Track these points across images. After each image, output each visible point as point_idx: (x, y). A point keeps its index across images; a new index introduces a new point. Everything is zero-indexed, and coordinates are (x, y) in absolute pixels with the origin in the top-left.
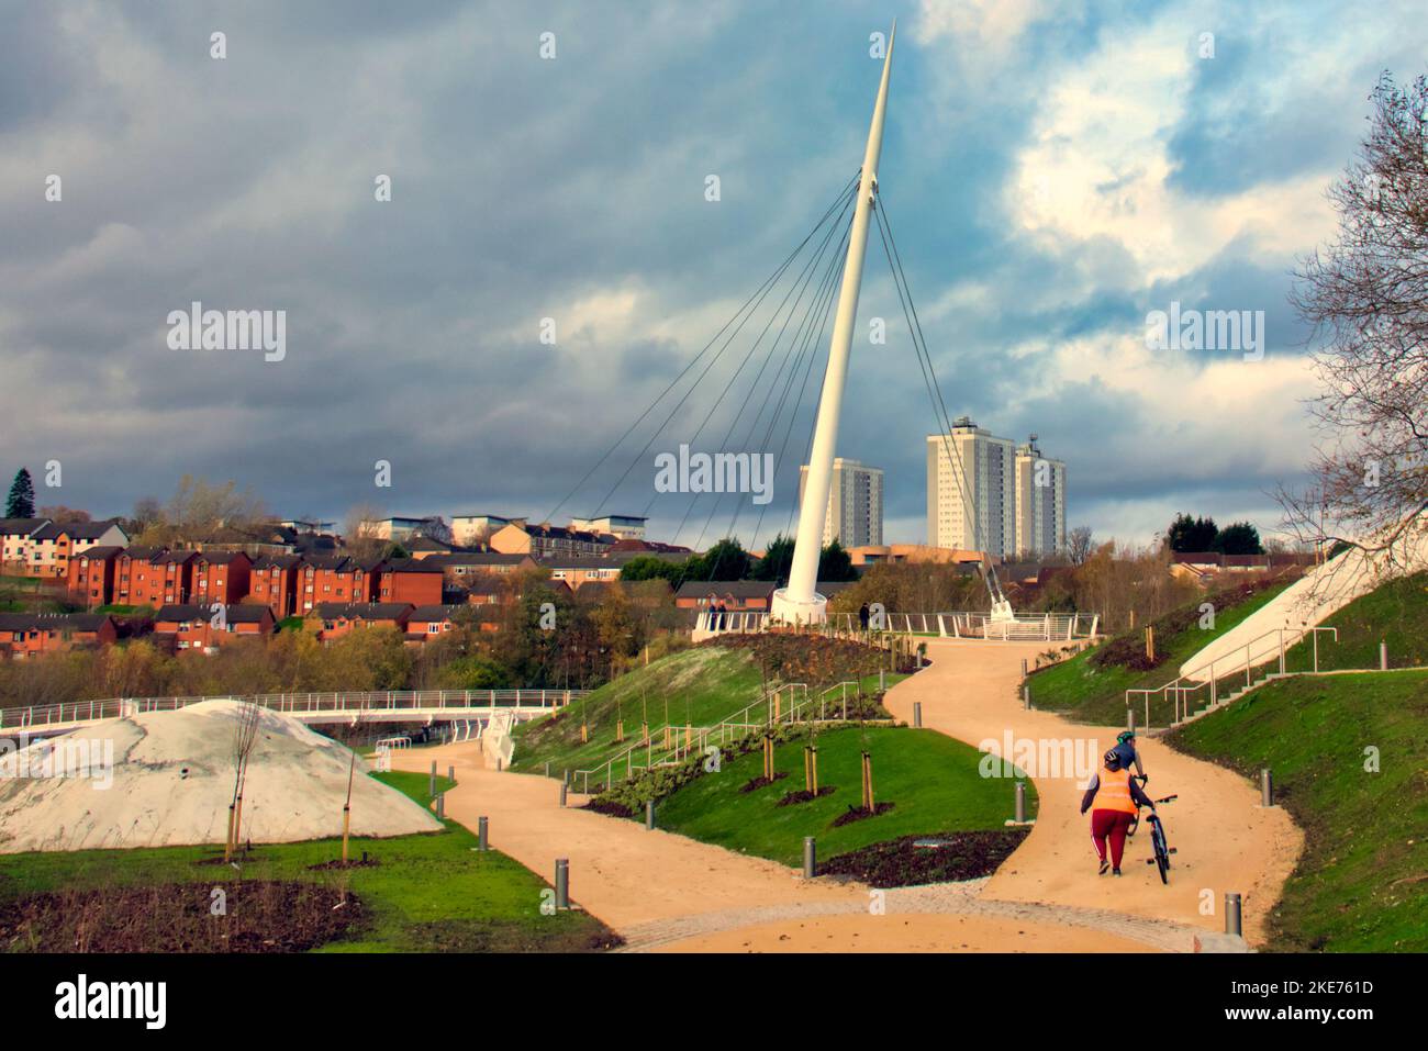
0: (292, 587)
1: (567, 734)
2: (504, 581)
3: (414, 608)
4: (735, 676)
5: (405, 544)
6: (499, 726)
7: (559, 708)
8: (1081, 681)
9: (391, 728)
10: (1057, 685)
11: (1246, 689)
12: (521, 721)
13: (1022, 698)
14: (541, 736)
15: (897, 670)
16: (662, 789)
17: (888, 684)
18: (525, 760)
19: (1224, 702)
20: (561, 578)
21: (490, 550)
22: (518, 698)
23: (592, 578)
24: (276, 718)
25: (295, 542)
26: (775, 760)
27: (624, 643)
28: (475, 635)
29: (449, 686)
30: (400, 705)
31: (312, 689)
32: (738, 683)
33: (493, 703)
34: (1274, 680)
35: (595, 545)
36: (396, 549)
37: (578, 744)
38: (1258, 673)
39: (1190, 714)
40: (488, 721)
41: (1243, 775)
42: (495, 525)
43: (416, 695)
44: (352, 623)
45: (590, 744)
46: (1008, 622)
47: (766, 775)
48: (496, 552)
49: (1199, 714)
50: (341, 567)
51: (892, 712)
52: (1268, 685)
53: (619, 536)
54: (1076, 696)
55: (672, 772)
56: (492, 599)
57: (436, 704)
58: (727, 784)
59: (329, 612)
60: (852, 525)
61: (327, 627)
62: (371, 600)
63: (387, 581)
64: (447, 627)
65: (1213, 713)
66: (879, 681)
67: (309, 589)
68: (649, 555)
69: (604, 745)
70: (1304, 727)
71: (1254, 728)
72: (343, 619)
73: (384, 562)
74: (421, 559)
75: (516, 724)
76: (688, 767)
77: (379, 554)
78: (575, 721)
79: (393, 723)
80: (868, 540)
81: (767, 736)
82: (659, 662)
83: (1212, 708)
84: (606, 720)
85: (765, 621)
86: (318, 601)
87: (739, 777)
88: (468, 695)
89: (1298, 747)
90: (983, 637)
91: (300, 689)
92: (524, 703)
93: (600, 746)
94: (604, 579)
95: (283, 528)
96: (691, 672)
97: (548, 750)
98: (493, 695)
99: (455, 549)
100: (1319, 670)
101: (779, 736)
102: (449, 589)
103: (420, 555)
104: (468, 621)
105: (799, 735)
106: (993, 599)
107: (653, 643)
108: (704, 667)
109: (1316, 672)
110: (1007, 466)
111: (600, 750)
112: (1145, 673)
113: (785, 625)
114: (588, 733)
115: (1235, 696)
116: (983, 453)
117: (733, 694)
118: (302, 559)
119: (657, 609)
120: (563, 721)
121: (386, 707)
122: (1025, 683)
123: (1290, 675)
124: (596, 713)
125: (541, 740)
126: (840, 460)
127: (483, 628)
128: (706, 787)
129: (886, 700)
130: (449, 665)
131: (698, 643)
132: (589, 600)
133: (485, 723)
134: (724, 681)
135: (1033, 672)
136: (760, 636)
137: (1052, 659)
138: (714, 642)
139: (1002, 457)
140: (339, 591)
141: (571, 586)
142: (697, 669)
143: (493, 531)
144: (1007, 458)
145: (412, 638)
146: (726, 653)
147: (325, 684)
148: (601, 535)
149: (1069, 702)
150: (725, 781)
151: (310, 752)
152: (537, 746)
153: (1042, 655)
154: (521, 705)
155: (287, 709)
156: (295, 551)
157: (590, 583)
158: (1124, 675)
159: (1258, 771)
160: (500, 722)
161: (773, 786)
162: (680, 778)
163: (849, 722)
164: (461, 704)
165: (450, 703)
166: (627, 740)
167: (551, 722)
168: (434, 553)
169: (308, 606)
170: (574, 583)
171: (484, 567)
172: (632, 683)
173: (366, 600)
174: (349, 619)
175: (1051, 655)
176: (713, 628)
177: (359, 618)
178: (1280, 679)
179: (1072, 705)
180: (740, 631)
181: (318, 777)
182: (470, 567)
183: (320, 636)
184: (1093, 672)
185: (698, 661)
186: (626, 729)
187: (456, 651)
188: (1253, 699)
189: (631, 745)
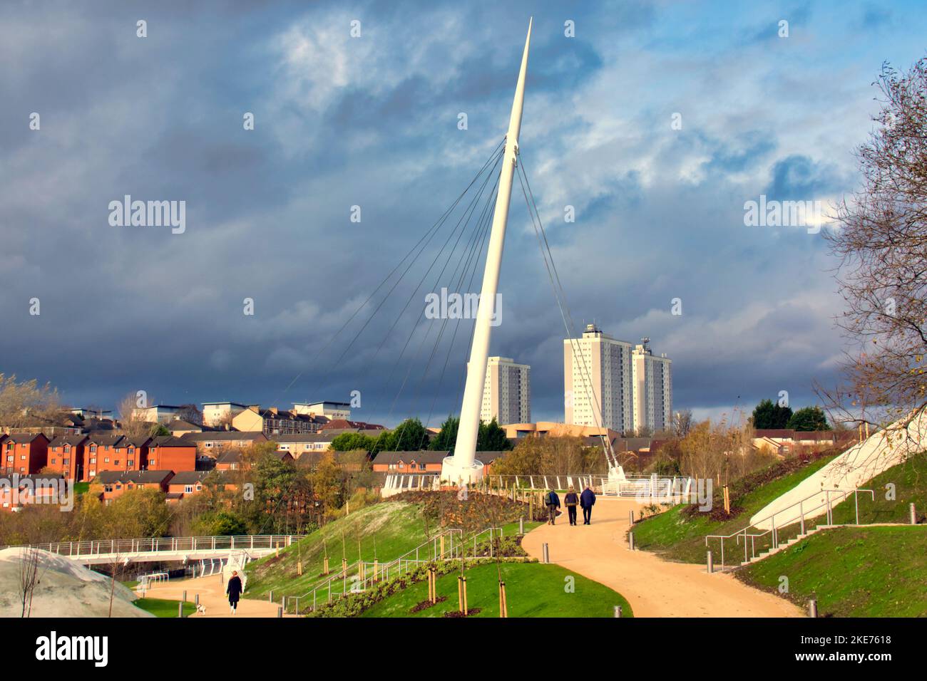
0: (80, 460)
1: (286, 570)
2: (242, 452)
3: (174, 474)
4: (414, 523)
5: (167, 426)
6: (235, 564)
7: (281, 549)
8: (674, 528)
9: (155, 566)
10: (655, 531)
11: (800, 537)
12: (253, 559)
13: (628, 541)
14: (267, 570)
15: (534, 518)
16: (352, 610)
17: (527, 530)
18: (255, 589)
19: (783, 546)
20: (286, 450)
21: (232, 429)
22: (252, 542)
23: (309, 450)
24: (62, 561)
25: (82, 425)
26: (436, 587)
27: (333, 499)
28: (221, 494)
29: (200, 533)
30: (162, 548)
31: (94, 538)
32: (415, 529)
33: (233, 545)
34: (822, 530)
35: (312, 425)
36: (161, 429)
37: (295, 576)
38: (809, 524)
39: (757, 555)
40: (227, 559)
41: (796, 604)
42: (236, 410)
43: (174, 541)
44: (126, 486)
45: (304, 576)
46: (621, 482)
47: (430, 600)
48: (236, 430)
49: (763, 556)
50: (118, 443)
51: (527, 551)
52: (818, 533)
53: (330, 417)
54: (669, 540)
55: (361, 597)
56: (233, 466)
57: (189, 547)
58: (402, 606)
59: (108, 478)
60: (507, 408)
61: (107, 490)
62: (141, 469)
63: (153, 455)
64: (199, 488)
65: (775, 555)
66: (519, 526)
67: (93, 461)
68: (353, 431)
69: (314, 577)
70: (846, 567)
71: (807, 567)
72: (119, 483)
73: (151, 439)
74: (179, 436)
75: (249, 561)
76: (372, 593)
77: (147, 434)
78: (293, 558)
79: (157, 562)
80: (520, 419)
81: (431, 569)
82: (356, 513)
83: (773, 551)
84: (316, 558)
85: (436, 482)
86: (100, 470)
87: (410, 600)
88: (214, 540)
89: (840, 583)
90: (602, 494)
91: (85, 537)
92: (257, 545)
93: (311, 578)
94: (318, 450)
95: (73, 415)
96: (380, 521)
97: (272, 582)
98: (233, 539)
99: (205, 429)
100: (859, 524)
101: (440, 570)
102: (200, 459)
103: (178, 434)
104: (215, 483)
105: (456, 569)
106: (610, 464)
107: (352, 499)
108: (391, 517)
109: (858, 525)
110: (625, 362)
111: (311, 581)
112: (722, 523)
113: (451, 484)
114: (302, 568)
115: (791, 542)
116: (607, 353)
117: (412, 537)
118: (88, 438)
119: (358, 472)
120: (283, 559)
121: (150, 550)
122: (632, 530)
123: (836, 526)
124: (308, 552)
125: (267, 574)
126: (497, 359)
127: (226, 489)
128: (386, 608)
129: (524, 542)
130: (199, 517)
131: (386, 498)
132: (307, 466)
133: (225, 561)
134: (405, 527)
135: (638, 521)
136: (432, 493)
137: (653, 511)
138: (398, 498)
139: (621, 355)
140: (117, 462)
141: (293, 455)
142: (385, 518)
143: (234, 415)
144: (625, 356)
145: (173, 497)
146: (406, 506)
147: (104, 534)
148: (316, 417)
149: (664, 544)
150: (400, 603)
151: (84, 586)
152: (263, 578)
153: (646, 508)
154: (254, 547)
155: (74, 553)
156: (83, 432)
157: (308, 453)
158: (707, 524)
159: (807, 602)
160: (237, 561)
161: (435, 607)
162: (366, 601)
163: (495, 558)
164: (209, 547)
165: (200, 546)
166: (330, 572)
167: (275, 559)
168: (190, 432)
169: (93, 474)
170: (296, 453)
171: (227, 442)
172: (337, 528)
173: (137, 468)
174: (124, 483)
175: (652, 508)
176: (398, 486)
177: (131, 483)
178: (827, 529)
179: (667, 546)
180: (418, 489)
181: (90, 604)
182: (216, 442)
183: (101, 497)
184: (683, 521)
185: (386, 512)
186: (331, 565)
187: (206, 507)
188: (806, 545)
189: (334, 577)
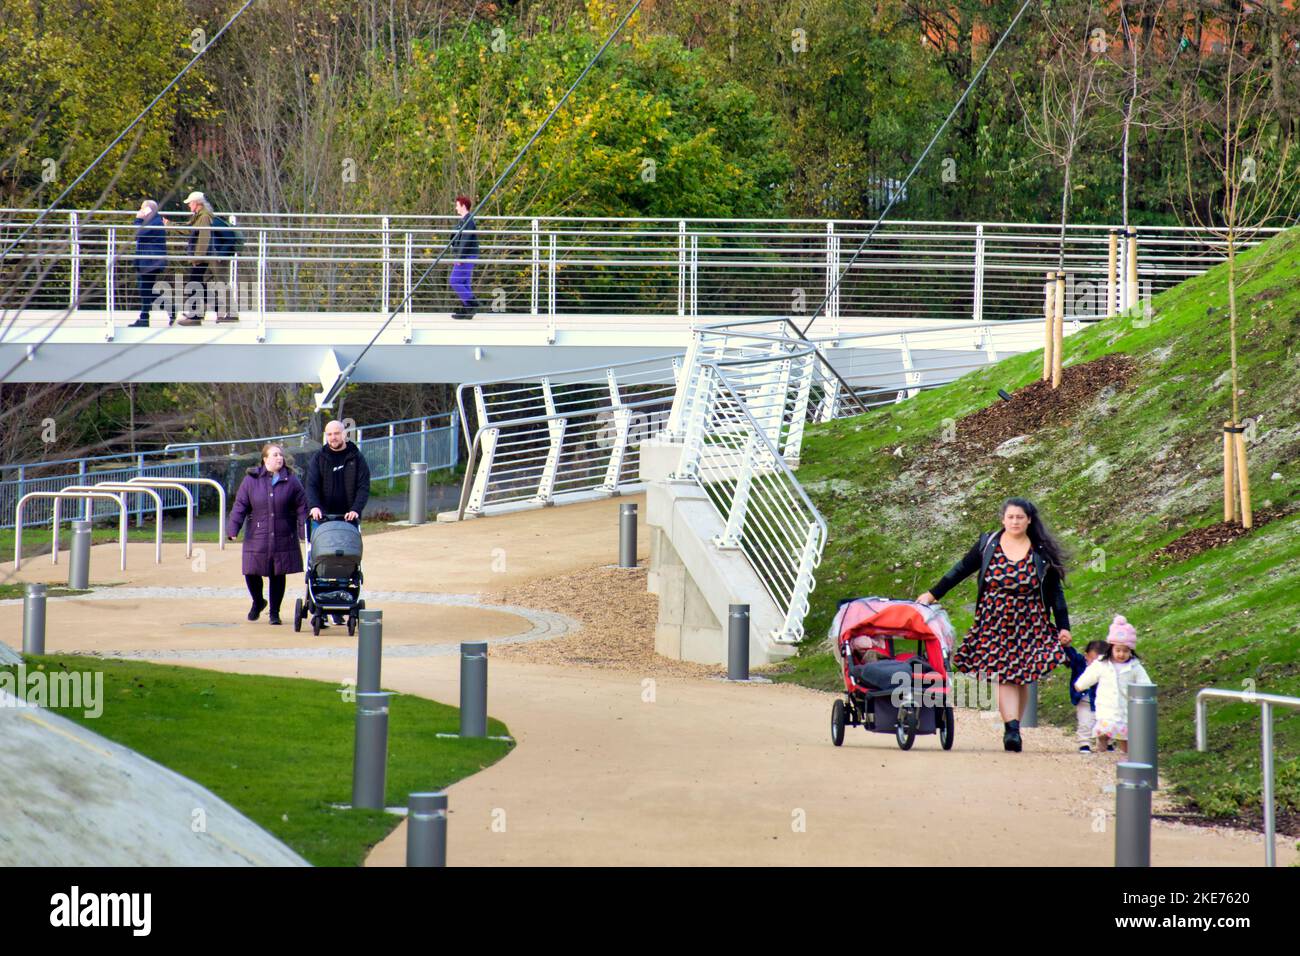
7: (1073, 328)
33: (690, 291)
40: (660, 392)
160: (742, 402)
167: (1032, 405)
